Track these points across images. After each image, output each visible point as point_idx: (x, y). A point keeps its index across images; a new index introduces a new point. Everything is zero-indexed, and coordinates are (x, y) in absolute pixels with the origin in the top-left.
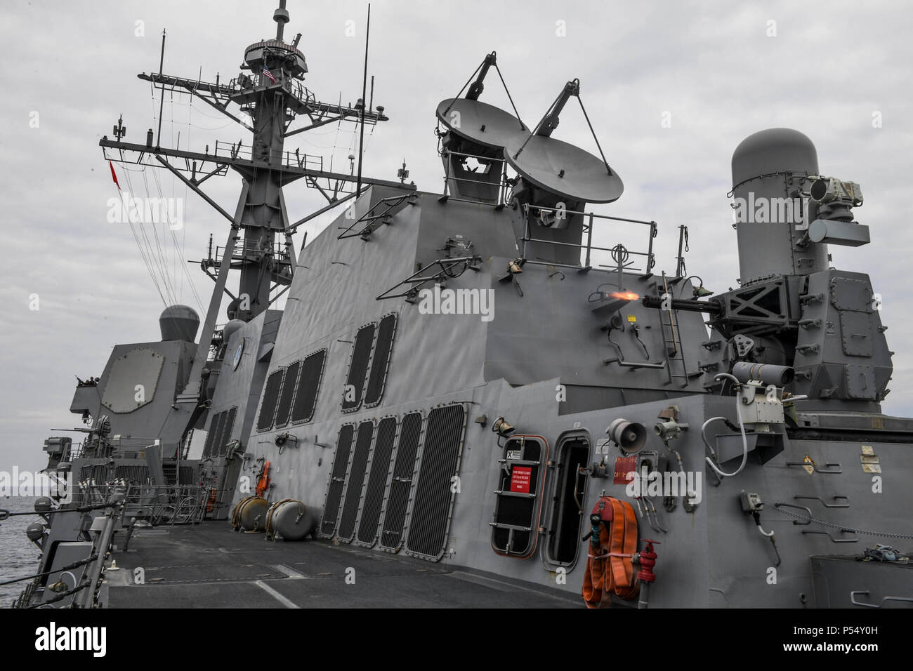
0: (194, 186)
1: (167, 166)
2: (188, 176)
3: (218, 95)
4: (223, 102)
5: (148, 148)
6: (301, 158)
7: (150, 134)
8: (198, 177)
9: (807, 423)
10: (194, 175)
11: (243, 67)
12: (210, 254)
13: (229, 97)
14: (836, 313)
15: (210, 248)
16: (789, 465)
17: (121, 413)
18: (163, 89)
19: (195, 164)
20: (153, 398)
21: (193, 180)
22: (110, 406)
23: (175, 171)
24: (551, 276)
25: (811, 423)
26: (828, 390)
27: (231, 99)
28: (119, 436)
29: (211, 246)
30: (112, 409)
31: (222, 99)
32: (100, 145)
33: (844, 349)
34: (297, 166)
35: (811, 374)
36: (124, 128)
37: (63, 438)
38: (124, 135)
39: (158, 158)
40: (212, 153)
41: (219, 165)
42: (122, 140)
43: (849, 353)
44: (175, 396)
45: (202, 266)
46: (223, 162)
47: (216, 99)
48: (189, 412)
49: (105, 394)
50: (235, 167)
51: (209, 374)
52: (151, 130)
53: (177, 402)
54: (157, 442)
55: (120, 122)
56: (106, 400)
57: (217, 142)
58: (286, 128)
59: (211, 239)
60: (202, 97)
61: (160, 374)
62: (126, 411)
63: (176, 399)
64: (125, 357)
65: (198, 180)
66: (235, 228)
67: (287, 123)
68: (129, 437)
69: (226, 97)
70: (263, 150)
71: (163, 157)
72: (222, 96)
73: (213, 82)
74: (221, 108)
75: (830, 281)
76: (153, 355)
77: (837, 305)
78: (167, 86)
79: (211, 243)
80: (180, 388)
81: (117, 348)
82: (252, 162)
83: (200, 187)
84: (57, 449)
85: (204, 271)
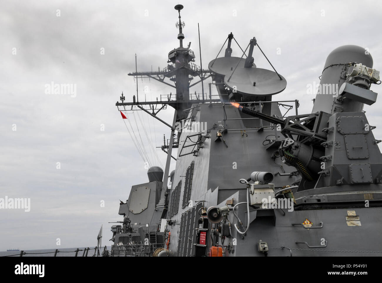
0: (154, 116)
1: (142, 109)
2: (151, 112)
3: (160, 76)
4: (162, 78)
5: (134, 103)
6: (197, 95)
7: (134, 97)
8: (155, 111)
9: (319, 200)
10: (153, 111)
11: (168, 62)
12: (165, 143)
13: (164, 75)
14: (342, 137)
15: (165, 141)
16: (293, 225)
17: (136, 214)
18: (137, 78)
19: (153, 106)
20: (147, 207)
21: (153, 113)
22: (132, 211)
23: (146, 111)
24: (243, 135)
25: (321, 200)
26: (340, 180)
27: (165, 76)
28: (136, 224)
29: (165, 139)
30: (133, 212)
31: (161, 77)
32: (116, 105)
33: (348, 156)
34: (196, 99)
35: (329, 172)
36: (124, 97)
37: (117, 226)
38: (124, 100)
39: (139, 106)
40: (159, 100)
41: (163, 105)
42: (124, 102)
43: (351, 158)
44: (156, 205)
45: (162, 149)
46: (164, 103)
47: (159, 77)
48: (161, 211)
49: (130, 206)
50: (170, 105)
51: (168, 194)
52: (134, 96)
53: (157, 207)
54: (147, 225)
55: (122, 95)
56: (131, 209)
57: (161, 95)
58: (189, 83)
59: (164, 137)
60: (154, 78)
61: (149, 196)
62: (138, 213)
63: (156, 206)
64: (136, 190)
65: (155, 113)
66: (173, 130)
67: (189, 82)
68: (140, 224)
69: (163, 76)
70: (181, 95)
71: (140, 106)
72: (161, 76)
73: (157, 71)
74: (161, 81)
75: (337, 119)
76: (146, 188)
77: (342, 132)
78: (138, 76)
79: (164, 138)
80: (157, 202)
81: (133, 187)
82: (176, 101)
83: (157, 116)
84: (115, 230)
85: (163, 150)
